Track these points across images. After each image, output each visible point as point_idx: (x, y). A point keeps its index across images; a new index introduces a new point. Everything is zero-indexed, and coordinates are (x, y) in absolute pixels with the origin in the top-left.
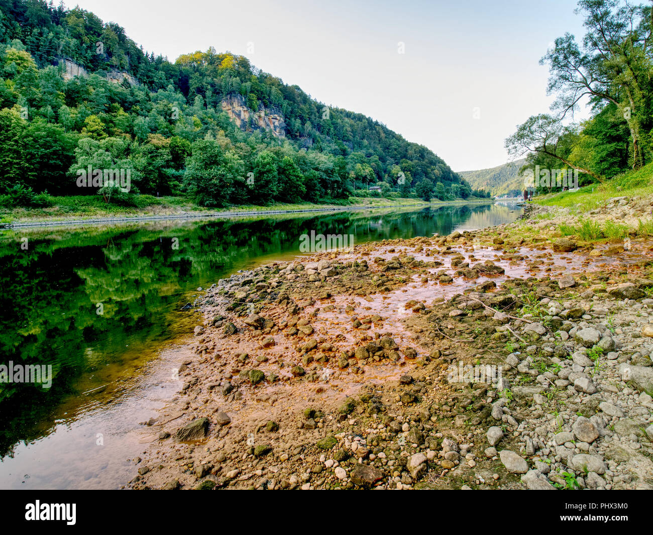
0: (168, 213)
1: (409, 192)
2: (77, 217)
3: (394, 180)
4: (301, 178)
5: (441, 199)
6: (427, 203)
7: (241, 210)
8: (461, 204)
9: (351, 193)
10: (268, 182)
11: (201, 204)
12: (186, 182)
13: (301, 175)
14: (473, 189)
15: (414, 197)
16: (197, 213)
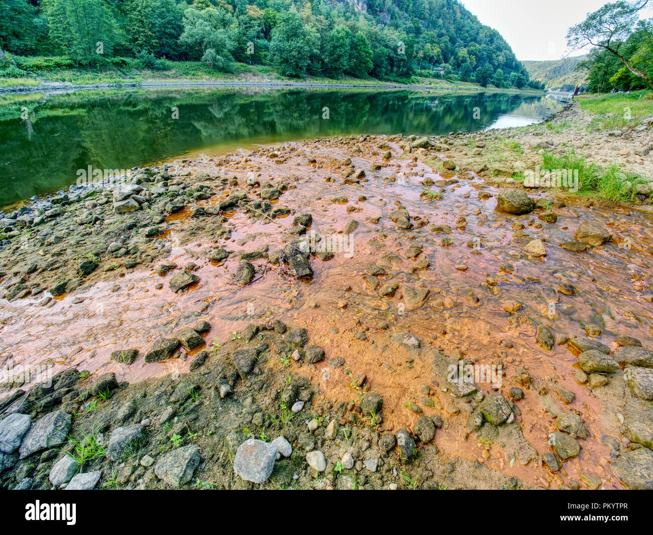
0: (257, 80)
1: (469, 76)
2: (187, 81)
3: (458, 63)
4: (370, 54)
5: (497, 86)
6: (482, 88)
7: (315, 82)
8: (514, 93)
9: (414, 73)
10: (339, 56)
11: (283, 74)
12: (272, 52)
13: (371, 51)
14: (531, 79)
15: (472, 81)
16: (279, 82)
